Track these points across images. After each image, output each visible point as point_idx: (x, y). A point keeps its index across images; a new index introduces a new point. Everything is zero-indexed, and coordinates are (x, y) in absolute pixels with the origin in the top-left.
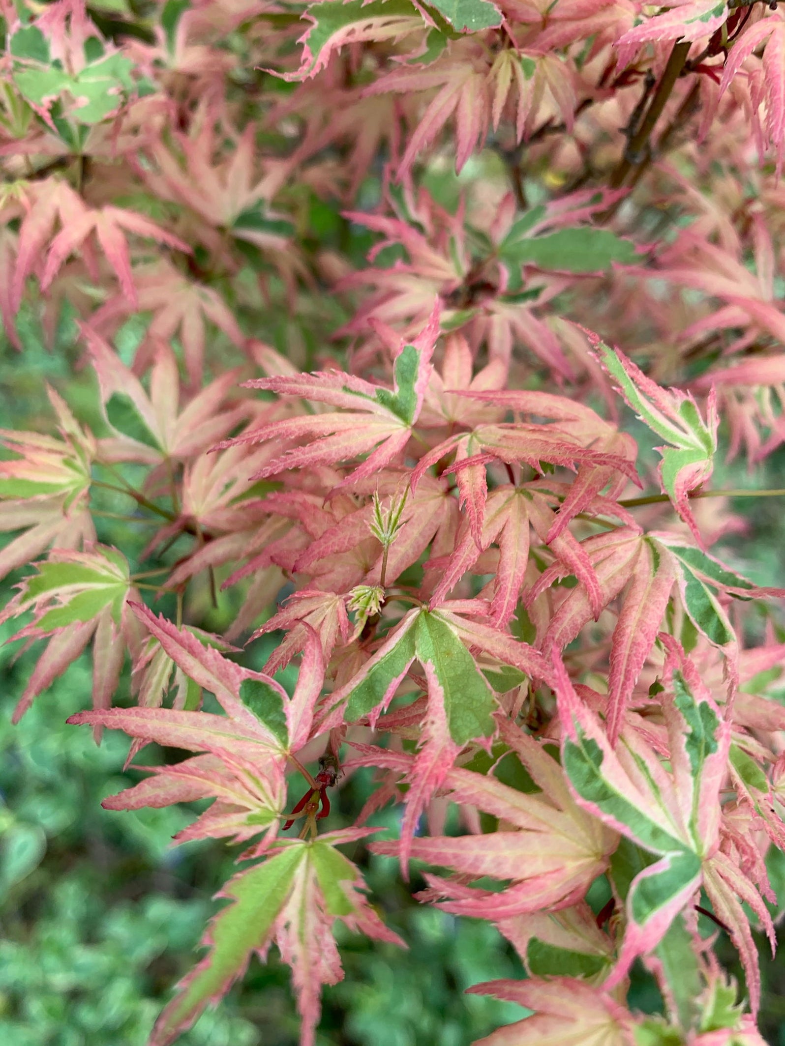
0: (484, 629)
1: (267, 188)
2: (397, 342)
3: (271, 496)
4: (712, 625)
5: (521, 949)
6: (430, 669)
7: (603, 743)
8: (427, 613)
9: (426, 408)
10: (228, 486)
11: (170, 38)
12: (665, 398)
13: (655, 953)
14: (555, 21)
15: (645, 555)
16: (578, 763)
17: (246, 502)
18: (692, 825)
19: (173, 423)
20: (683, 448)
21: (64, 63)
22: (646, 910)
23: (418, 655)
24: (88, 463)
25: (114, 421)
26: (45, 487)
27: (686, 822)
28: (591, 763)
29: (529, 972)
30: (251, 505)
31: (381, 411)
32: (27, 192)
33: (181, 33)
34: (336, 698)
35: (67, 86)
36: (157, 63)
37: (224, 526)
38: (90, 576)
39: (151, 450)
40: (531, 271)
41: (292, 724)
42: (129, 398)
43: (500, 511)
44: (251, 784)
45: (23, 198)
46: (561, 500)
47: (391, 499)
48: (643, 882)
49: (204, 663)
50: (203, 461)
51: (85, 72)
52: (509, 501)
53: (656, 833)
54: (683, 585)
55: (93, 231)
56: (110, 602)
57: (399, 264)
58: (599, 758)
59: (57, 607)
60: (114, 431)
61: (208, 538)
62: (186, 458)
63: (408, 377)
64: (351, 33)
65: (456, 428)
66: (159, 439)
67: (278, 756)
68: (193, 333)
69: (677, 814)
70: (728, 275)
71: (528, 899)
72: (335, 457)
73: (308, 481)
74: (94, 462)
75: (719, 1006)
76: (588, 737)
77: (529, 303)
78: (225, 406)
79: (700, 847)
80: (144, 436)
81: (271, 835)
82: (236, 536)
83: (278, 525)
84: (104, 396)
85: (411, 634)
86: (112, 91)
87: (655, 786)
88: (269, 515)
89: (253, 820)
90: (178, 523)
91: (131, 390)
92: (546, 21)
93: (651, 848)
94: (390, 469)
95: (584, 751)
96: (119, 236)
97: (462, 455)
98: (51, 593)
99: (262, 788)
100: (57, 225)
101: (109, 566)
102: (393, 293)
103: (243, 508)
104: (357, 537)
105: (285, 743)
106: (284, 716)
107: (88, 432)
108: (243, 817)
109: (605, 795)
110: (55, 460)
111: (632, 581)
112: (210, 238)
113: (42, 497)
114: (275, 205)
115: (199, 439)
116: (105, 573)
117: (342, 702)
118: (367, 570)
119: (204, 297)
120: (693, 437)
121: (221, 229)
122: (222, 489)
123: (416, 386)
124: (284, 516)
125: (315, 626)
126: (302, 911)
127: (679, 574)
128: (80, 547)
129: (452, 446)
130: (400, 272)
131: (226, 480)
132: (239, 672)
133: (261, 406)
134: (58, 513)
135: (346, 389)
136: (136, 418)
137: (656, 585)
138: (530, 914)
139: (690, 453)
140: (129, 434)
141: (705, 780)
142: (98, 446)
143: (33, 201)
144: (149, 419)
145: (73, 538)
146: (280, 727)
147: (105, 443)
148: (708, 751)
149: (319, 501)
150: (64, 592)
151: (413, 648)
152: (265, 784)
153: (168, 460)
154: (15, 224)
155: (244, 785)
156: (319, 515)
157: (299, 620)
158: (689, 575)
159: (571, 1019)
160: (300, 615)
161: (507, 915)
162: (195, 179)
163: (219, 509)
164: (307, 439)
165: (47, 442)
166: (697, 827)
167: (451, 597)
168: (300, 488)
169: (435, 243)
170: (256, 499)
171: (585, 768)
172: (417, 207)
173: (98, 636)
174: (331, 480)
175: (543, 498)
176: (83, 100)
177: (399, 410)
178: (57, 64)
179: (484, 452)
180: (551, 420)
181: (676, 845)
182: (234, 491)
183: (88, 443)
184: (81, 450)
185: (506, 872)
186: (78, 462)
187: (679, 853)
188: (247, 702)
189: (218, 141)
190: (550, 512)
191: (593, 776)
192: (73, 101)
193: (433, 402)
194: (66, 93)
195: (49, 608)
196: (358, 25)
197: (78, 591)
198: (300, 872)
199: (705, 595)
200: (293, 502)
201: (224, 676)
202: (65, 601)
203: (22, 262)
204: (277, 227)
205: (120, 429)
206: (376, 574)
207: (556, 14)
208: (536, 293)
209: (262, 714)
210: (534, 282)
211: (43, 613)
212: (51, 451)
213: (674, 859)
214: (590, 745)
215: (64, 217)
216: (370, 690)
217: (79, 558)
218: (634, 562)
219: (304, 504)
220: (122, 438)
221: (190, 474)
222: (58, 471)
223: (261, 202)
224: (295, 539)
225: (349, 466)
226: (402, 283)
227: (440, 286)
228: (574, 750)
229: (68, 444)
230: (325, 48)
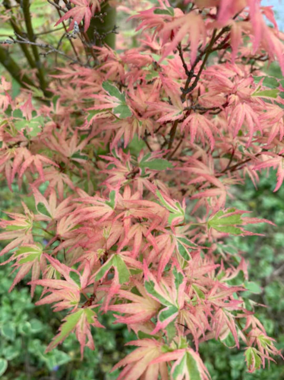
0: (129, 258)
1: (81, 147)
2: (111, 188)
3: (80, 228)
4: (186, 256)
5: (136, 332)
6: (116, 268)
7: (155, 281)
8: (116, 255)
9: (118, 204)
10: (69, 226)
11: (55, 106)
12: (171, 201)
13: (165, 329)
14: (148, 111)
15: (170, 240)
16: (149, 286)
17: (73, 230)
18: (177, 301)
19: (55, 210)
20: (176, 213)
21: (26, 118)
22: (163, 319)
23: (113, 265)
24: (32, 221)
25: (39, 210)
26: (21, 227)
27: (175, 300)
28: (152, 286)
29: (138, 338)
30: (75, 231)
31: (106, 206)
32: (16, 151)
33: (58, 104)
34: (93, 276)
35: (27, 124)
36: (51, 112)
37: (68, 237)
38: (32, 250)
39: (49, 217)
40: (147, 170)
41: (82, 282)
42: (43, 204)
43: (135, 229)
44: (71, 295)
45: (15, 153)
46: (150, 226)
47: (108, 227)
48: (162, 312)
49: (61, 267)
50: (63, 220)
51: (32, 120)
52: (138, 227)
53: (167, 302)
54: (177, 246)
55: (33, 161)
56: (37, 257)
57: (114, 168)
58: (154, 285)
59: (23, 258)
60: (39, 212)
61: (63, 241)
62: (58, 219)
63: (113, 197)
64: (98, 116)
65: (126, 209)
66: (51, 214)
67: (79, 290)
68: (61, 186)
69: (172, 298)
70: (202, 168)
71: (137, 318)
72: (94, 217)
73: (90, 224)
74: (33, 221)
75: (182, 343)
76: (151, 280)
77: (147, 177)
78: (69, 205)
79: (178, 306)
80: (47, 214)
81: (76, 307)
82: (71, 240)
83: (82, 236)
84: (37, 203)
85: (112, 260)
86: (39, 127)
87: (168, 292)
88: (79, 233)
89: (72, 303)
90: (55, 237)
91: (44, 202)
92: (146, 111)
93: (165, 304)
94: (108, 220)
95: (150, 284)
96: (40, 163)
97: (125, 216)
98: (22, 255)
99: (74, 296)
100: (24, 160)
101: (38, 247)
102: (113, 176)
103: (73, 232)
104: (100, 237)
105: (80, 287)
106: (80, 280)
107: (32, 213)
108: (69, 302)
109: (155, 293)
110: (23, 220)
111: (166, 245)
112: (65, 160)
113: (20, 230)
114: (83, 151)
115: (62, 214)
116: (36, 249)
117: (94, 277)
118: (103, 246)
119: (63, 176)
120: (179, 211)
121: (68, 158)
122: (67, 227)
123: (115, 200)
124: (83, 234)
125: (89, 260)
126: (82, 323)
127: (177, 243)
128: (30, 243)
129: (123, 214)
130: (114, 170)
131: (68, 225)
132: (69, 269)
133: (79, 205)
134: (24, 234)
135: (98, 200)
136: (45, 209)
137: (171, 246)
138: (138, 323)
139: (177, 214)
140: (43, 213)
141: (179, 290)
142: (35, 217)
143: (17, 153)
144: (48, 209)
145: (27, 241)
146: (79, 283)
147: (37, 216)
148: (180, 283)
149: (91, 229)
150: (25, 254)
151: (112, 263)
152: (75, 295)
153: (53, 220)
154: (13, 159)
155: (70, 295)
156: (92, 233)
157: (85, 258)
158: (179, 244)
159: (147, 347)
160: (85, 257)
161: (132, 323)
162: (61, 144)
163: (66, 232)
164: (88, 213)
165: (21, 216)
166: (178, 302)
167: (121, 251)
168: (88, 226)
169: (123, 163)
170: (76, 229)
171: (150, 287)
172: (119, 154)
173: (33, 267)
174: (95, 223)
175: (145, 226)
176: (32, 129)
177: (111, 205)
178: (24, 118)
179: (131, 215)
180: (148, 207)
181: (171, 304)
182: (70, 228)
183: (32, 215)
184: (30, 217)
185: (131, 312)
186: (29, 221)
187: (171, 306)
188: (71, 277)
189: (68, 133)
190: (146, 229)
191: (153, 289)
192: (29, 130)
193: (120, 203)
194: (27, 127)
195: (22, 258)
196: (99, 114)
197: (28, 254)
198: (82, 315)
199: (184, 249)
200: (85, 229)
201: (66, 270)
202: (26, 256)
203: (14, 170)
204: (84, 157)
205: (40, 212)
206: (104, 247)
207: (148, 109)
208: (148, 175)
209: (74, 280)
210: (148, 173)
211: (20, 259)
212: (22, 218)
213: (170, 307)
214: (152, 282)
215: (26, 157)
216: (101, 274)
217: (30, 245)
218: (167, 241)
219: (88, 230)
220: (41, 214)
221: (59, 223)
222: (25, 224)
223: (79, 151)
224: (86, 239)
225: (98, 219)
226: (114, 173)
227: (125, 174)
228: (147, 283)
229: (27, 216)
230: (91, 120)
